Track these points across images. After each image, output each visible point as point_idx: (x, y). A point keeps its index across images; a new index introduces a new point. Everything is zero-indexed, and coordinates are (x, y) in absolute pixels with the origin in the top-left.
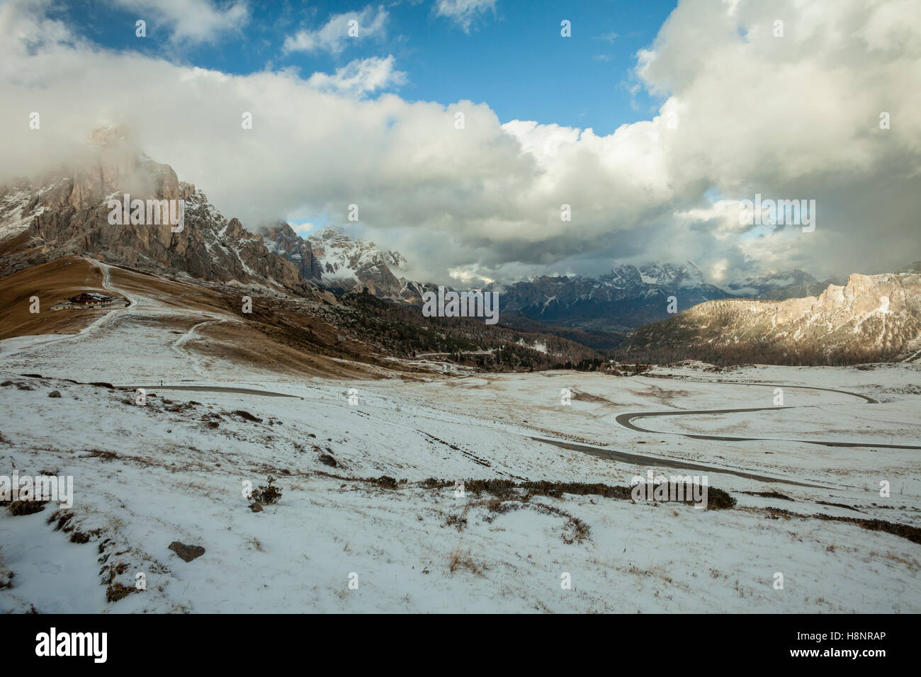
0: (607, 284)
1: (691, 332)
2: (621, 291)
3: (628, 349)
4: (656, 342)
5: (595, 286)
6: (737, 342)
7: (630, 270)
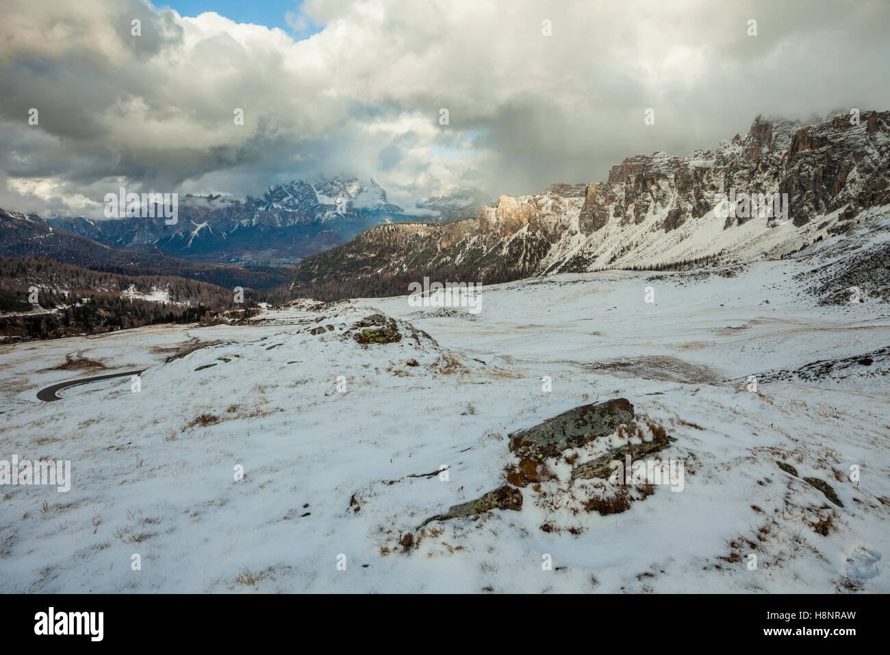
0: (275, 206)
1: (360, 262)
2: (293, 214)
3: (291, 287)
4: (322, 276)
5: (261, 209)
6: (405, 270)
7: (302, 187)
